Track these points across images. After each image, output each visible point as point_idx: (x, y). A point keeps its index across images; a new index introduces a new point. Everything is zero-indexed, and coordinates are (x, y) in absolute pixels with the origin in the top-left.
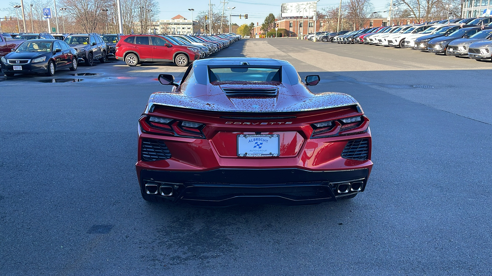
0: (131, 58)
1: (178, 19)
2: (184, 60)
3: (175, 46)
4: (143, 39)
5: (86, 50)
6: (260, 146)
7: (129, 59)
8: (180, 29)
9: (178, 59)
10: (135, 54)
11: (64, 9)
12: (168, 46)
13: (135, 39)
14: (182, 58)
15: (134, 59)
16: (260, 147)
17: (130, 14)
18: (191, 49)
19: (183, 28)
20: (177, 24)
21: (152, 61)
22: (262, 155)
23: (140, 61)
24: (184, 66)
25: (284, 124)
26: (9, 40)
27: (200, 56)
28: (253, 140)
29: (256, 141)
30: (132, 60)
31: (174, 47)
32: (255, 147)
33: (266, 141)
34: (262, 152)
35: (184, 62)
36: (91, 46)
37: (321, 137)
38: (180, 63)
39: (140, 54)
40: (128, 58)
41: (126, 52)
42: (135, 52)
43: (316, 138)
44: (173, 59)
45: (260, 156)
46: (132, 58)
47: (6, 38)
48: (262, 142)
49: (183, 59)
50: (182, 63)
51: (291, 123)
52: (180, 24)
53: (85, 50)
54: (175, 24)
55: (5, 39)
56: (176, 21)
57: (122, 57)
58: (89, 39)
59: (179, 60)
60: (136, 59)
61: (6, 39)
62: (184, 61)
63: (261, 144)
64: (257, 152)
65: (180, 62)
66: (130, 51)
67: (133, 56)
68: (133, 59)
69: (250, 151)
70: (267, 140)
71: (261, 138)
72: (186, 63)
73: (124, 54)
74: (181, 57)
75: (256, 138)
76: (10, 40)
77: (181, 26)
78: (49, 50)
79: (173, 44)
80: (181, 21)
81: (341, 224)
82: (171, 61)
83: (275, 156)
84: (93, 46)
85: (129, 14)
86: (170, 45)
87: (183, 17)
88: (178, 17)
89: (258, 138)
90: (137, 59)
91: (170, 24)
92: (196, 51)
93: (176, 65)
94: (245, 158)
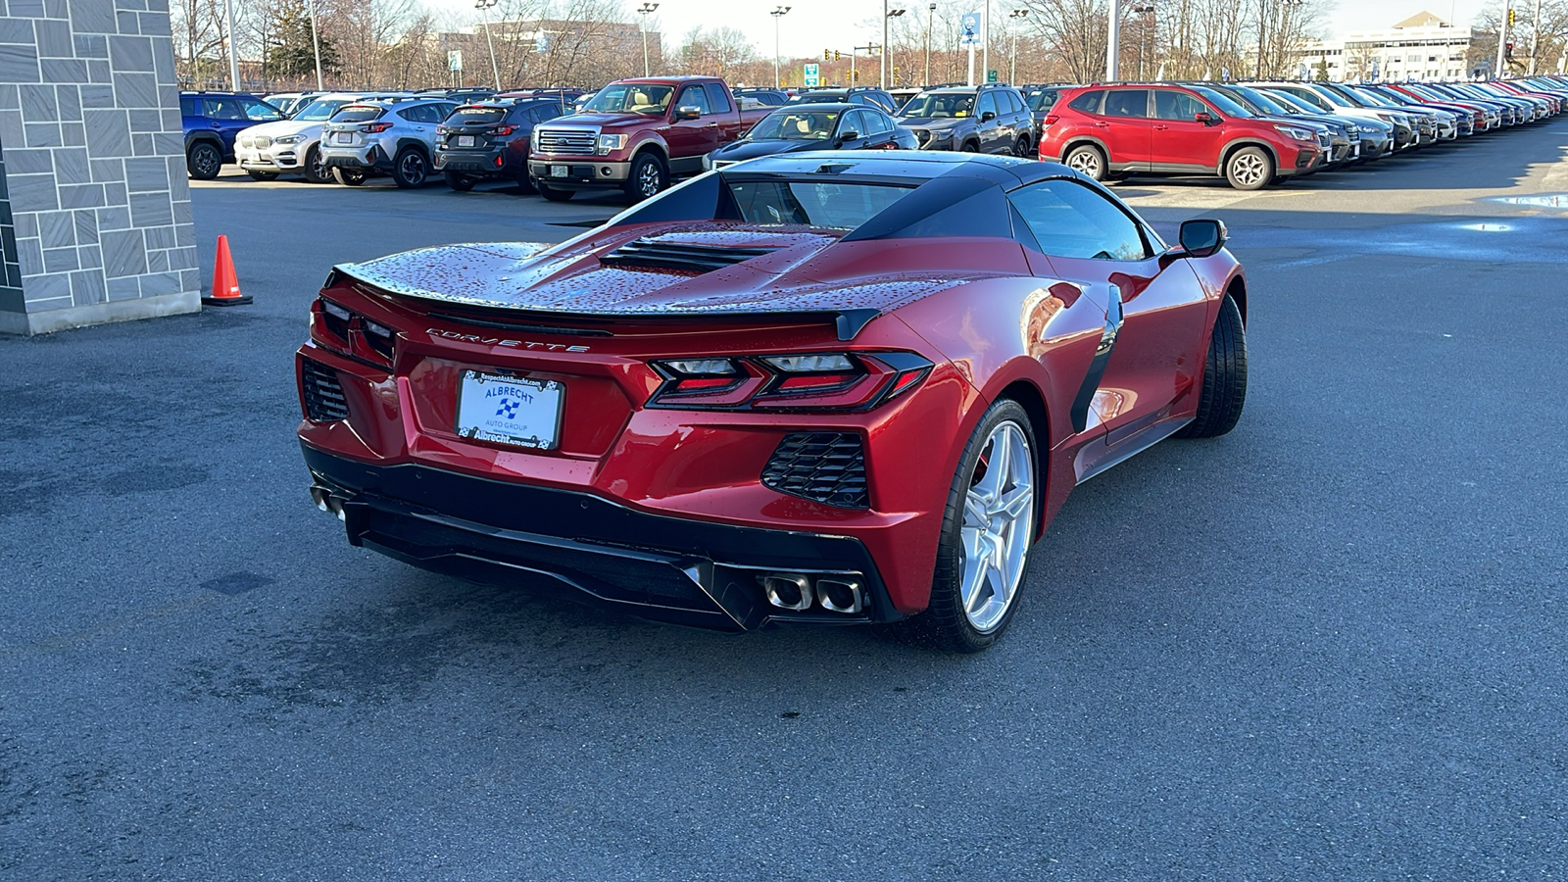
0: (1082, 160)
1: (1416, 28)
2: (1256, 166)
3: (1229, 120)
4: (1132, 98)
5: (955, 136)
6: (513, 411)
7: (1078, 162)
8: (1420, 60)
9: (1236, 163)
10: (1098, 147)
11: (1020, 14)
12: (1206, 122)
13: (1104, 101)
14: (1250, 162)
15: (1092, 163)
16: (512, 416)
17: (1232, 19)
18: (1289, 130)
19: (1432, 59)
20: (1410, 45)
21: (1148, 169)
22: (512, 438)
23: (1110, 169)
24: (1253, 187)
25: (563, 350)
26: (749, 108)
27: (1321, 155)
28: (496, 392)
29: (503, 397)
30: (1084, 166)
31: (1227, 124)
32: (500, 412)
33: (528, 398)
34: (515, 431)
35: (1255, 175)
36: (978, 122)
37: (686, 407)
38: (1243, 177)
39: (1114, 150)
40: (1074, 159)
41: (1071, 141)
42: (1096, 140)
43: (668, 406)
44: (1221, 165)
45: (505, 440)
46: (1086, 158)
47: (743, 102)
48: (517, 400)
49: (1254, 163)
50: (1247, 178)
51: (586, 348)
52: (1425, 42)
53: (952, 136)
54: (1401, 45)
55: (739, 104)
56: (1408, 35)
57: (1056, 156)
58: (974, 100)
59: (1240, 169)
60: (1099, 165)
61: (741, 104)
62: (1255, 170)
63: (516, 405)
64: (503, 429)
65: (1241, 173)
66: (1082, 138)
67: (1089, 152)
68: (1090, 164)
69: (488, 423)
70: (531, 397)
71: (517, 387)
72: (1262, 178)
73: (1065, 146)
74: (1249, 156)
75: (504, 385)
76: (753, 108)
77: (1425, 52)
78: (825, 134)
79: (1226, 115)
80: (1430, 32)
81: (791, 715)
82: (1211, 170)
83: (543, 447)
84: (983, 121)
85: (1226, 19)
86: (1215, 115)
87: (1438, 20)
88: (1421, 19)
89: (510, 386)
90: (1101, 164)
91: (1382, 46)
92: (1307, 136)
93: (1229, 186)
94: (470, 440)
